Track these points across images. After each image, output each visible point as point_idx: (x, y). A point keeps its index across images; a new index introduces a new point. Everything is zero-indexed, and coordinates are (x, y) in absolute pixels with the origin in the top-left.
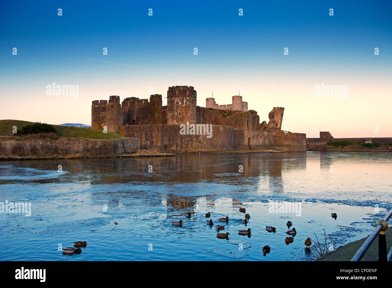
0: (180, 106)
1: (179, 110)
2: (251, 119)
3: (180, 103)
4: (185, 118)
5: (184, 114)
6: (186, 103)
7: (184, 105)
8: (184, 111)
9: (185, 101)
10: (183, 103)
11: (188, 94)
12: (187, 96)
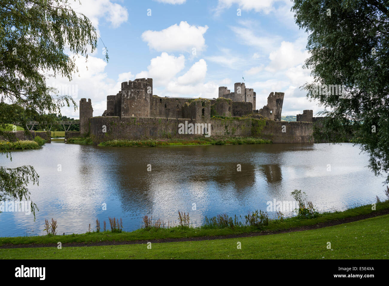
0: (126, 98)
1: (125, 102)
2: (208, 108)
3: (126, 96)
4: (130, 110)
5: (129, 106)
6: (131, 95)
7: (129, 98)
8: (128, 103)
9: (129, 93)
10: (128, 96)
11: (133, 87)
12: (132, 88)
